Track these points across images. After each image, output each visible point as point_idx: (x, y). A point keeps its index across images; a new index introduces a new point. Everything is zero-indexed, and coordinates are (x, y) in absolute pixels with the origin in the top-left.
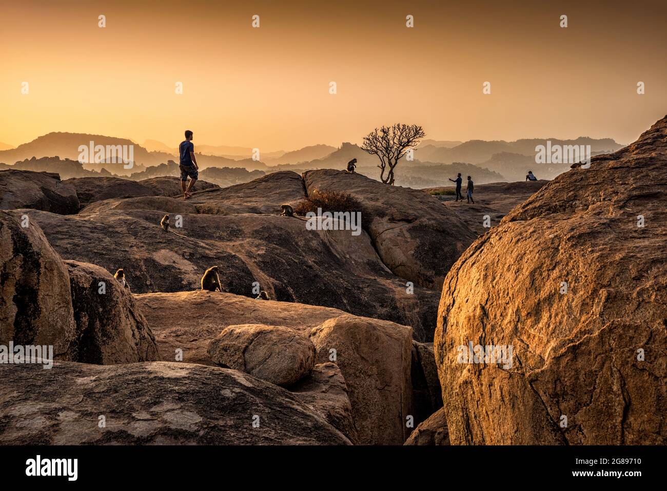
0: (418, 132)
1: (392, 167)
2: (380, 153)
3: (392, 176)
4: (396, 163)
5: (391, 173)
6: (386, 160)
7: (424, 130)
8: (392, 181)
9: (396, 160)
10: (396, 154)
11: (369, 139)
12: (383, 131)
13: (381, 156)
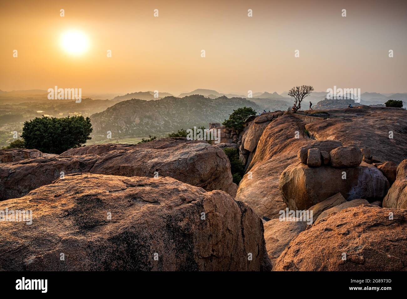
0: (311, 88)
1: (300, 102)
2: (295, 96)
3: (300, 105)
4: (301, 100)
5: (299, 104)
6: (298, 99)
7: (314, 88)
8: (300, 107)
9: (302, 99)
10: (301, 97)
11: (291, 91)
12: (297, 88)
13: (296, 97)
